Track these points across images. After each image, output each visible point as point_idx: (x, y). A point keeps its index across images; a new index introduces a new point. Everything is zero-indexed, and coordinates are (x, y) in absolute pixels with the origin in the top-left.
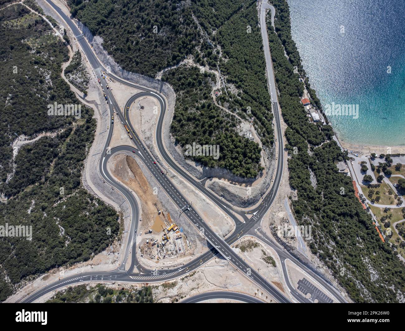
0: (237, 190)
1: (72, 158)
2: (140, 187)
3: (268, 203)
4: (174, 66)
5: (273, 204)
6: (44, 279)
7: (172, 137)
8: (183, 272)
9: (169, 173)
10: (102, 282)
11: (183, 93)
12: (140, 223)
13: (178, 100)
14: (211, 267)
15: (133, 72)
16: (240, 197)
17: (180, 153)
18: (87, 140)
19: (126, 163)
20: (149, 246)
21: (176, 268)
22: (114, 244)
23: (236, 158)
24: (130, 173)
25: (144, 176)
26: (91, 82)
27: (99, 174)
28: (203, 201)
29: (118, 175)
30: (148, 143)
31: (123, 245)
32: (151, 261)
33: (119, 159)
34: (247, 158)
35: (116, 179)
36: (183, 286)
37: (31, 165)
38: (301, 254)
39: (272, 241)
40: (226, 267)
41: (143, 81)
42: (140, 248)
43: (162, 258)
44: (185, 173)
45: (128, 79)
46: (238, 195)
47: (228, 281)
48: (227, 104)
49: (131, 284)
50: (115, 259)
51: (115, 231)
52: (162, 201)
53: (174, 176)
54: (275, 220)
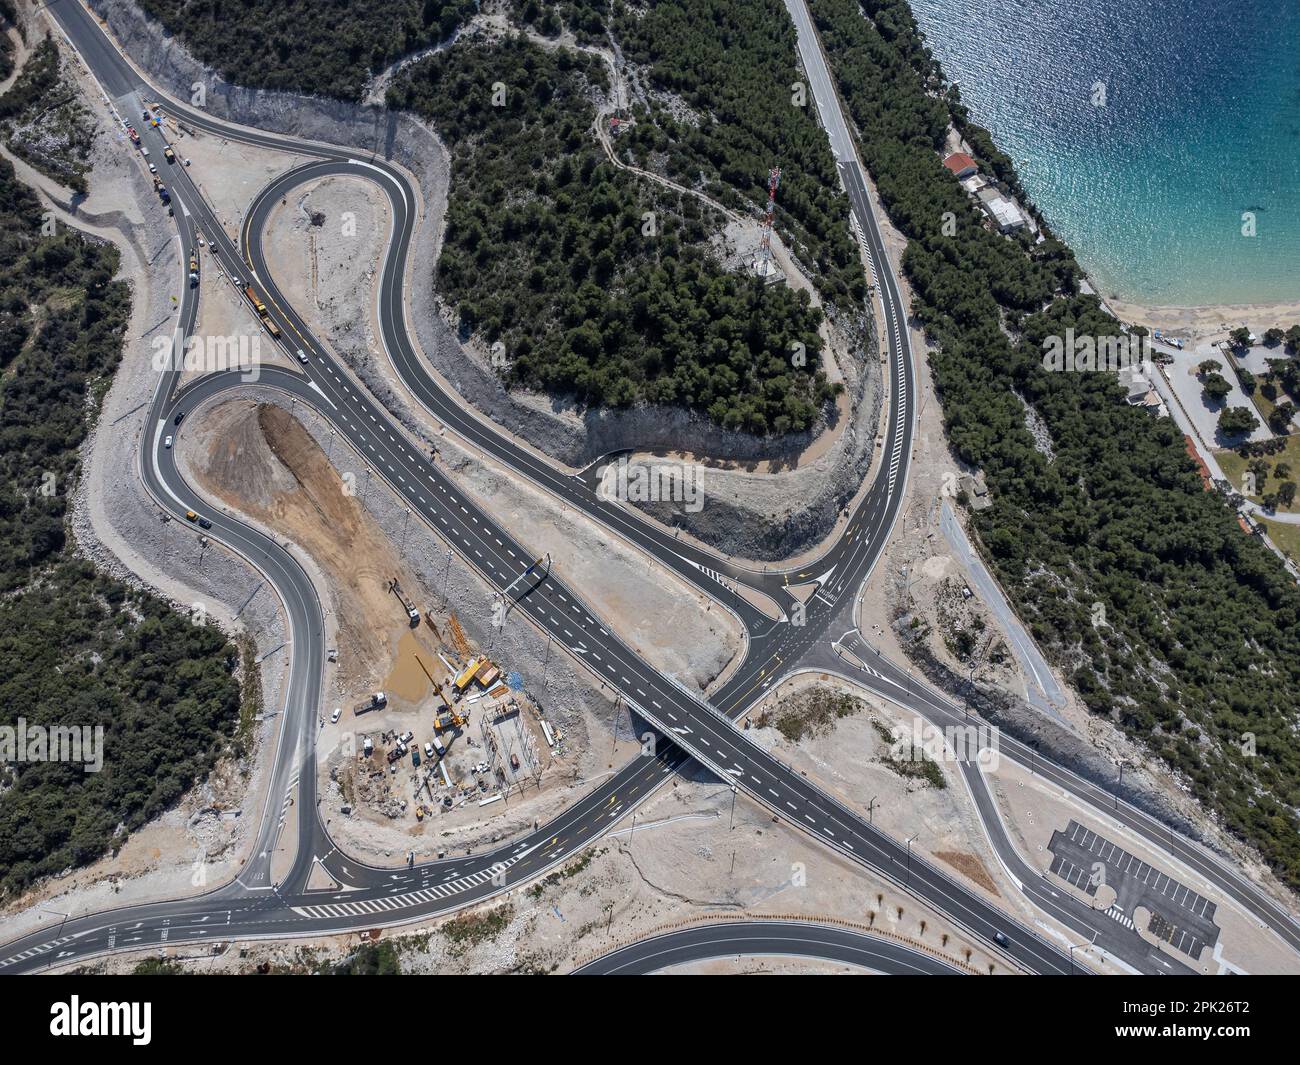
0: (737, 489)
1: (26, 441)
2: (325, 522)
3: (872, 531)
4: (433, 45)
5: (893, 533)
7: (444, 310)
8: (537, 861)
9: (445, 454)
10: (164, 950)
11: (480, 143)
12: (329, 671)
13: (460, 171)
14: (662, 823)
15: (268, 88)
16: (753, 516)
17: (485, 367)
18: (92, 363)
19: (258, 433)
20: (376, 764)
21: (501, 844)
22: (218, 776)
23: (721, 357)
24: (279, 473)
26: (99, 143)
27: (139, 488)
28: (598, 548)
29: (225, 485)
30: (347, 344)
31: (257, 775)
32: (387, 829)
33: (226, 421)
34: (767, 352)
35: (217, 503)
36: (542, 923)
38: (1045, 721)
39: (909, 684)
40: (725, 815)
41: (315, 119)
42: (334, 778)
43: (435, 808)
44: (513, 448)
45: (253, 121)
46: (743, 509)
47: (742, 874)
48: (660, 160)
49: (301, 943)
50: (224, 838)
51: (219, 717)
52: (422, 569)
53: (467, 463)
54: (914, 592)
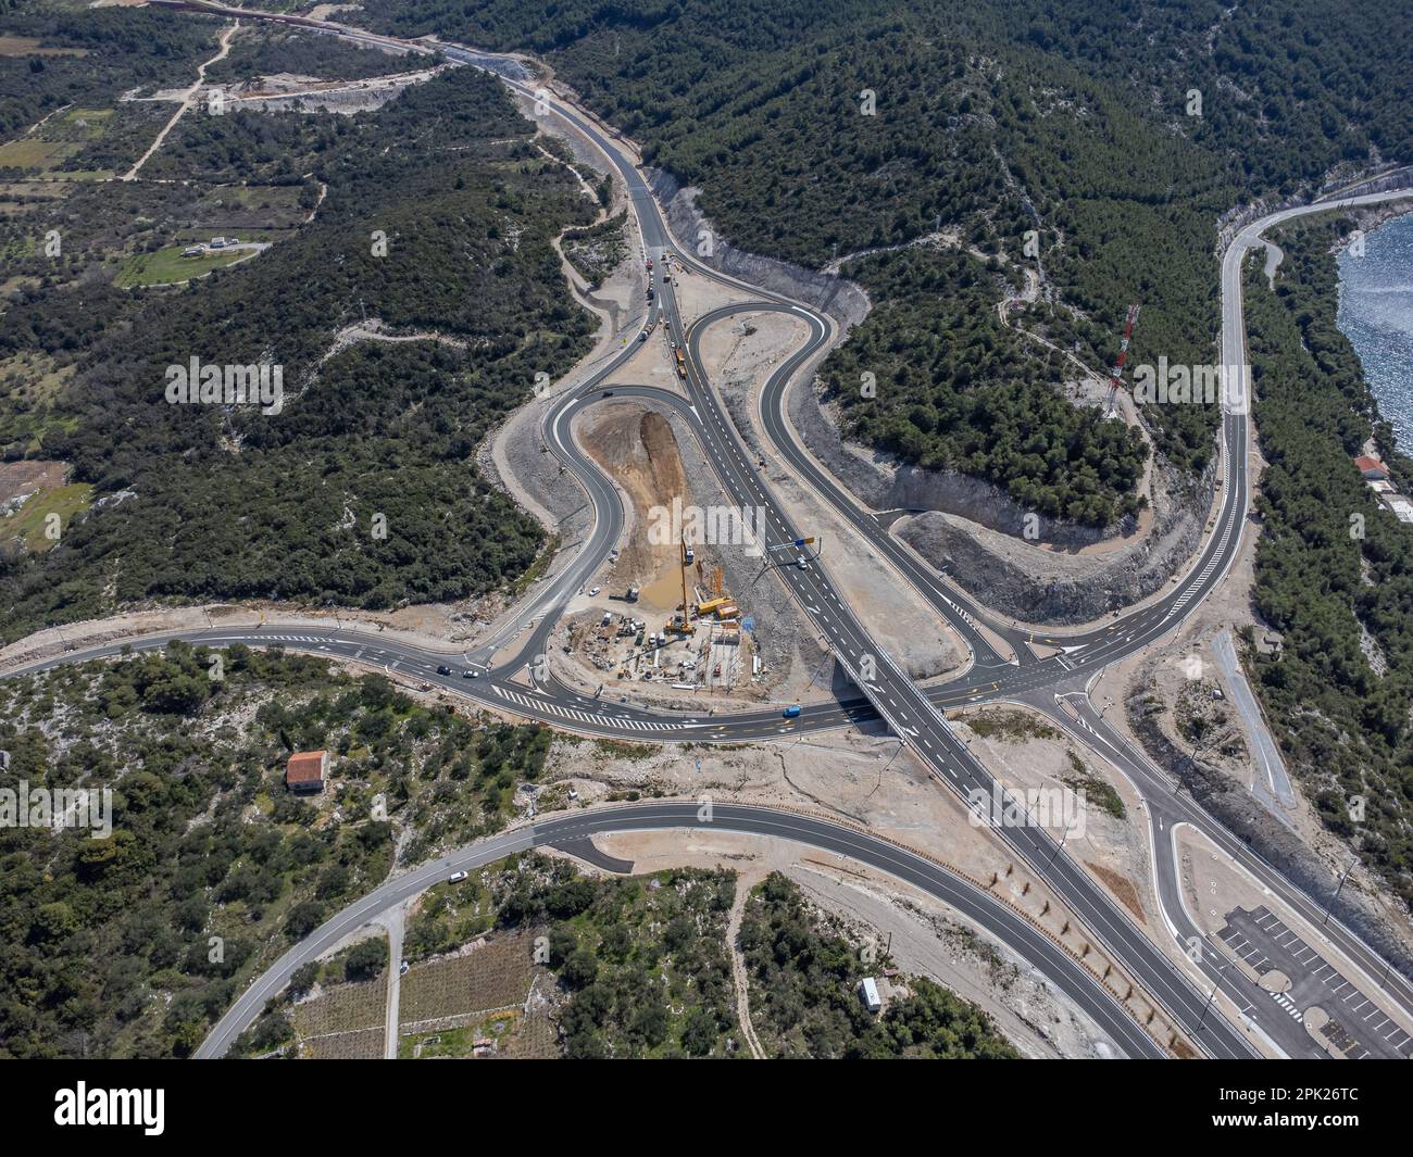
1: (480, 397)
2: (655, 486)
3: (1138, 634)
4: (892, 245)
5: (1159, 642)
6: (215, 612)
7: (818, 382)
8: (699, 734)
9: (771, 469)
11: (899, 304)
12: (605, 566)
13: (874, 315)
14: (823, 749)
15: (756, 253)
16: (1018, 573)
17: (832, 423)
19: (637, 425)
20: (606, 633)
21: (675, 713)
22: (488, 599)
23: (1037, 450)
24: (638, 449)
25: (678, 464)
26: (624, 264)
27: (538, 431)
28: (866, 559)
29: (596, 446)
30: (730, 393)
31: (516, 606)
32: (590, 672)
33: (619, 413)
34: (1083, 460)
35: (585, 453)
36: (680, 766)
37: (360, 386)
39: (1123, 749)
40: (885, 760)
41: (777, 275)
42: (570, 629)
43: (636, 676)
44: (828, 483)
45: (735, 273)
46: (1010, 565)
47: (877, 800)
49: (486, 708)
50: (470, 632)
51: (511, 565)
53: (786, 478)
54: (1159, 678)
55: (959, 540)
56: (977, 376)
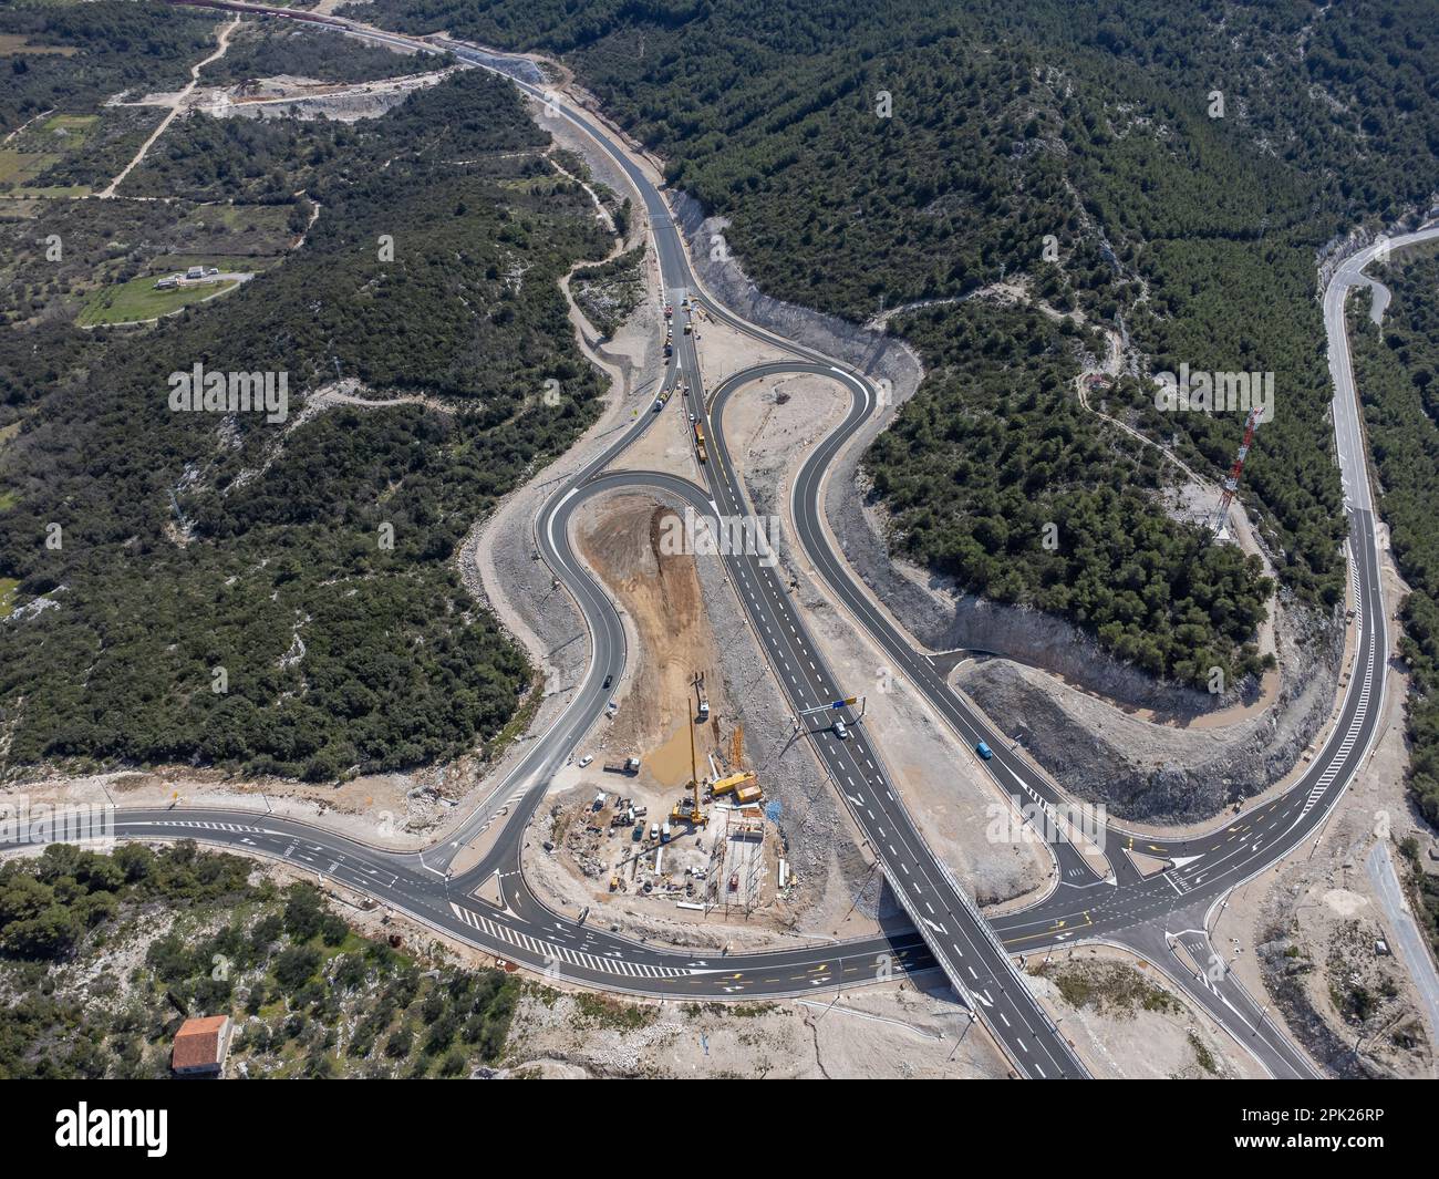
0: (1103, 720)
1: (467, 478)
2: (665, 609)
3: (1266, 841)
4: (948, 297)
5: (1297, 853)
6: (122, 784)
7: (862, 476)
8: (708, 985)
9: (804, 591)
10: (323, 880)
11: (957, 372)
12: (601, 723)
13: (928, 387)
14: (867, 1017)
15: (791, 301)
16: (1112, 754)
17: (878, 532)
18: (547, 444)
19: (646, 525)
20: (598, 821)
21: (680, 951)
22: (457, 767)
23: (1132, 584)
24: (646, 556)
25: (693, 580)
26: (639, 311)
27: (530, 530)
28: (921, 723)
29: (597, 551)
30: (757, 484)
31: (489, 779)
32: (576, 883)
33: (625, 508)
34: (1190, 599)
35: (583, 561)
36: (684, 1043)
37: (330, 463)
40: (949, 1041)
41: (816, 330)
42: (554, 815)
43: (633, 888)
44: (873, 611)
45: (766, 324)
46: (1102, 742)
48: (1132, 415)
49: (440, 938)
50: (431, 817)
51: (487, 719)
52: (732, 677)
53: (822, 604)
54: (1302, 918)
55: (1036, 702)
56: (1054, 478)
